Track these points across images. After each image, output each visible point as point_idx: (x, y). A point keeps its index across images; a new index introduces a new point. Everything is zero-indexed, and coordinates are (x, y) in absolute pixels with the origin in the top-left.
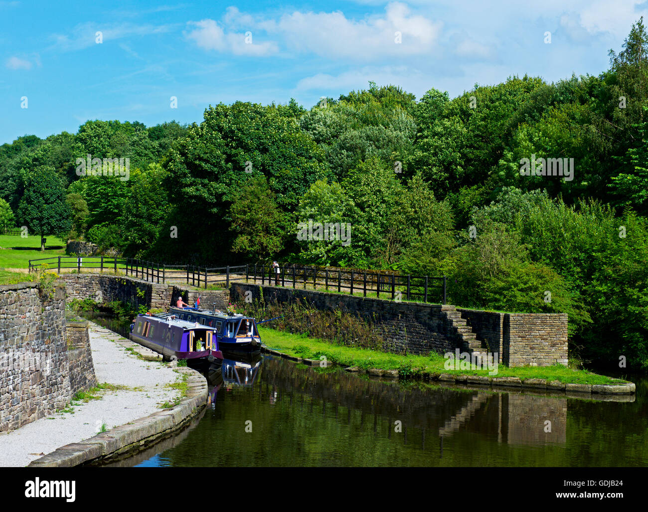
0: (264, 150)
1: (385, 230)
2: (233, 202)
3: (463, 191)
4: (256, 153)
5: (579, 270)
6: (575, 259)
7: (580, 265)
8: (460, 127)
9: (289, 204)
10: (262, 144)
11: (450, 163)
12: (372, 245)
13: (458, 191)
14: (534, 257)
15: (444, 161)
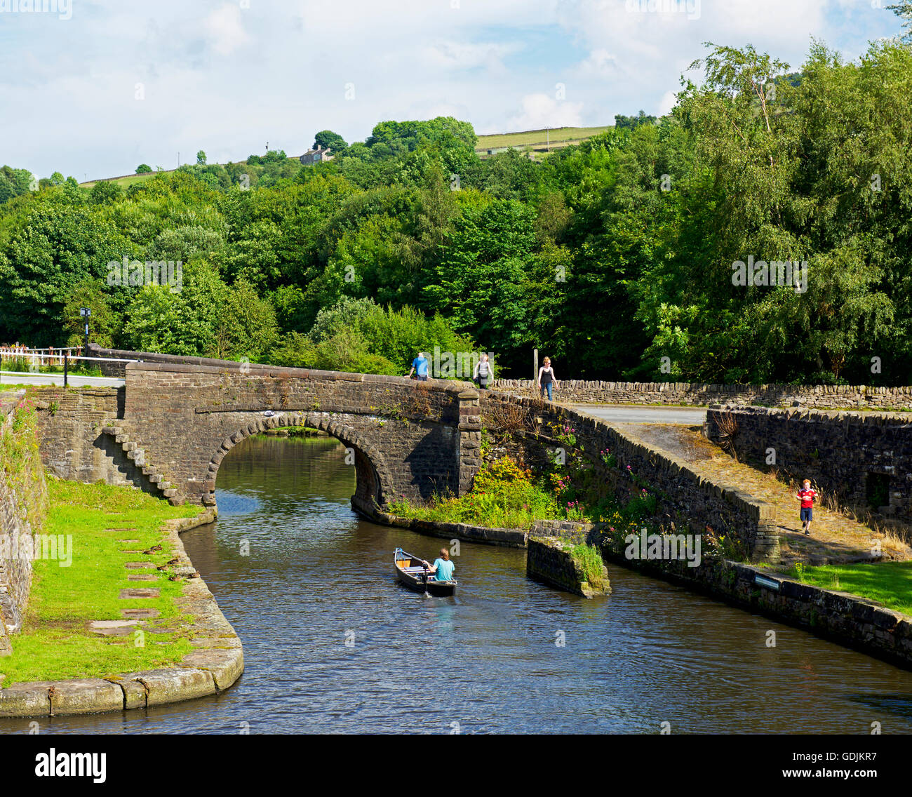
0: (91, 252)
1: (216, 328)
2: (65, 305)
3: (281, 290)
4: (84, 255)
5: (402, 359)
6: (399, 351)
7: (403, 355)
8: (274, 228)
9: (118, 304)
10: (89, 246)
11: (268, 264)
12: (204, 341)
13: (276, 290)
14: (371, 350)
15: (263, 261)
